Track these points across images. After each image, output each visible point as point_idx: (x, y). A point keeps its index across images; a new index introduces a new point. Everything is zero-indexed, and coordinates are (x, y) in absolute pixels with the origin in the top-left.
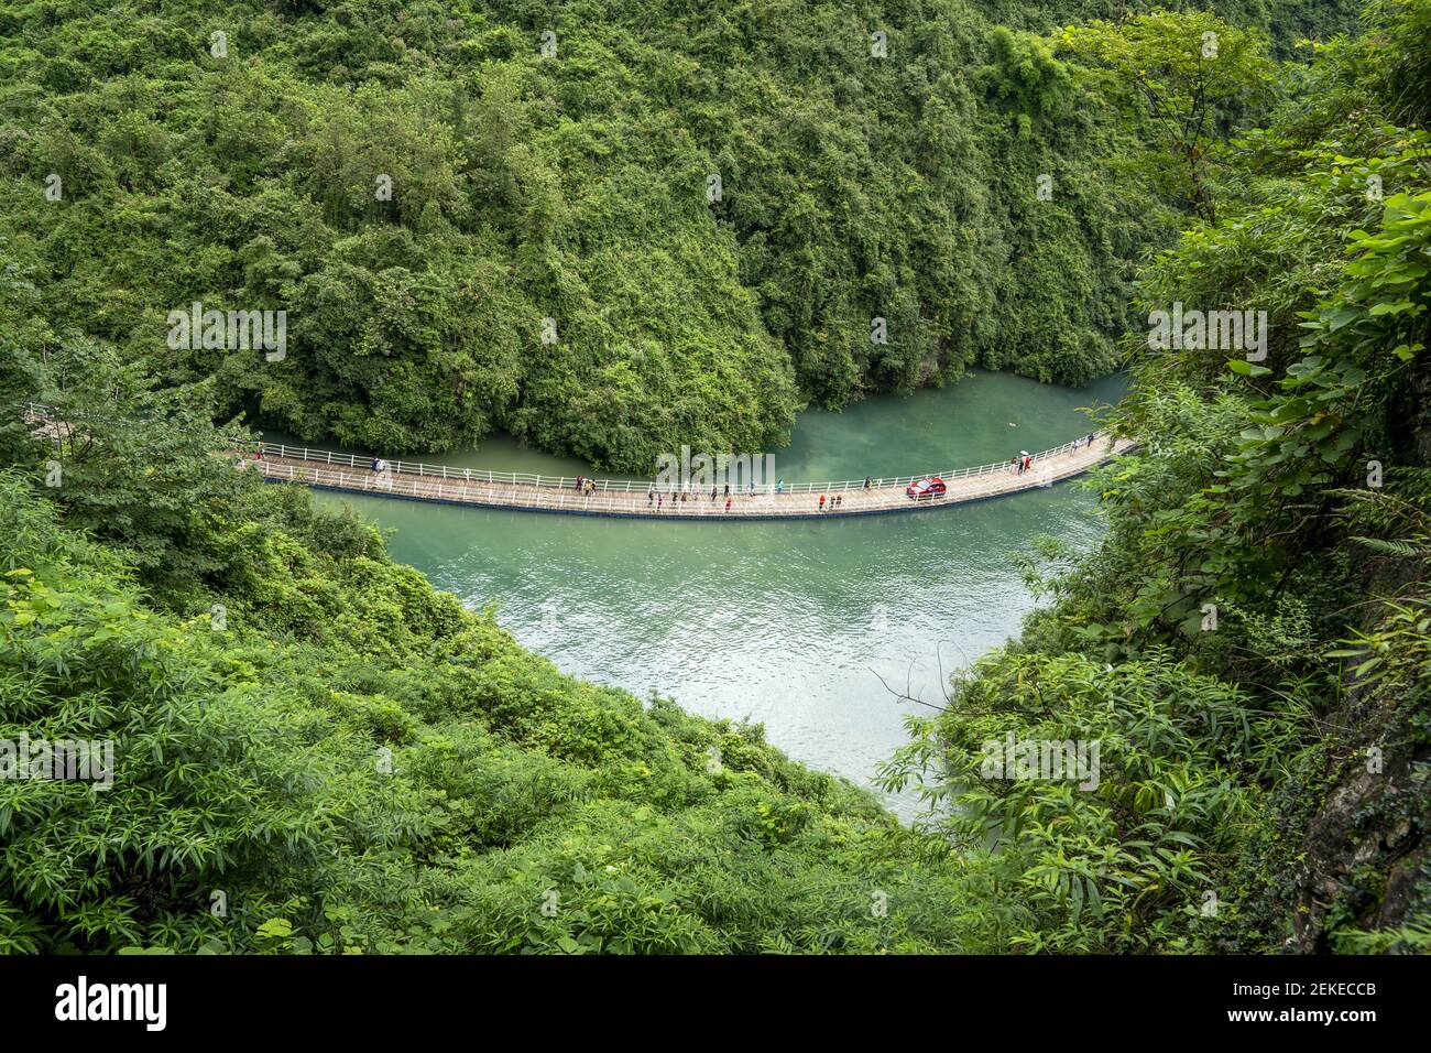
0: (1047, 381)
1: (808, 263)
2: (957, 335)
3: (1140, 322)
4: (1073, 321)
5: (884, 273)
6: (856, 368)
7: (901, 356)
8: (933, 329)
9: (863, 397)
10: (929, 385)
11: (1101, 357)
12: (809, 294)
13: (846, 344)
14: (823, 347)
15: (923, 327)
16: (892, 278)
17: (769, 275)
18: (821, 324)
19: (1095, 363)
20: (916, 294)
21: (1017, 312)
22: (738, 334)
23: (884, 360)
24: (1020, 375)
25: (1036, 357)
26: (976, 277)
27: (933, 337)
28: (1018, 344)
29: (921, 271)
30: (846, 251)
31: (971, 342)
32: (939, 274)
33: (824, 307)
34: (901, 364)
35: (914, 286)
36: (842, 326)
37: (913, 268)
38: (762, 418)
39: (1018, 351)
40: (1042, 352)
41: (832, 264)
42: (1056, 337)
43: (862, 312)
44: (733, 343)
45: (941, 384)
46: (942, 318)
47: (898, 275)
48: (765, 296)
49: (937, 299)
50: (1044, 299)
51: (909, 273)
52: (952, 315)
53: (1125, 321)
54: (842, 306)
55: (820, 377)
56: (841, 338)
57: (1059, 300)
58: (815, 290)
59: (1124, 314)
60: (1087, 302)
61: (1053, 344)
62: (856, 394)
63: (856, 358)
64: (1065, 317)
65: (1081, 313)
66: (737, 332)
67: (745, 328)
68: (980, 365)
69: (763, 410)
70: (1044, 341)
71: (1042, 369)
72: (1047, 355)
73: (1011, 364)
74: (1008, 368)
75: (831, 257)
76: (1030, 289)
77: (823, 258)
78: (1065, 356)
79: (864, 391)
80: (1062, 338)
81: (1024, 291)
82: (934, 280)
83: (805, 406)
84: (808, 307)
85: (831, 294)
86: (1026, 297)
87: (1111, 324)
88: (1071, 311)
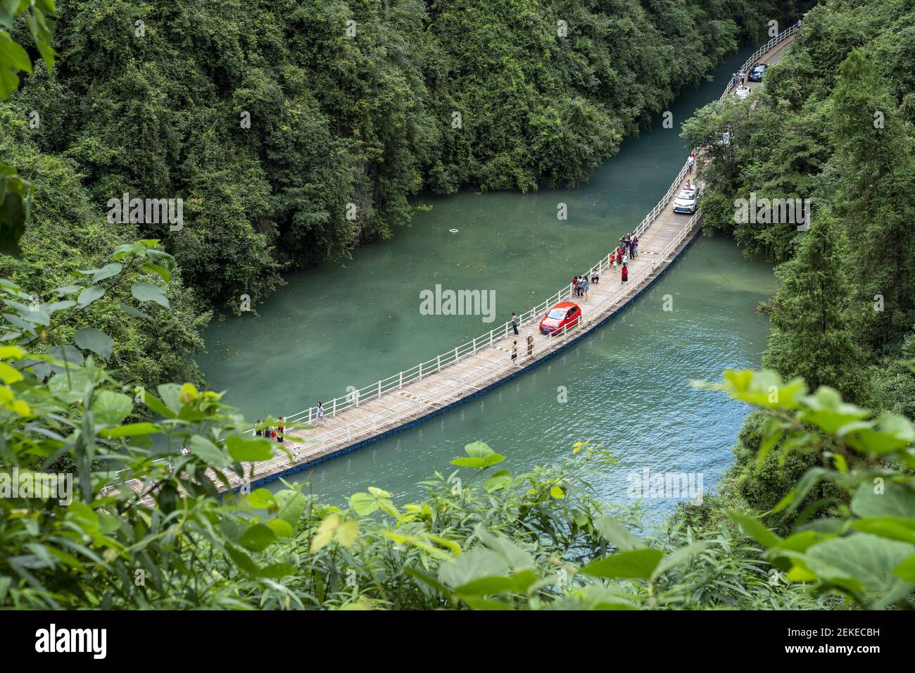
0: (531, 189)
1: (141, 93)
2: (389, 153)
3: (631, 67)
4: (542, 91)
5: (262, 83)
6: (261, 239)
7: (322, 205)
8: (353, 151)
9: (282, 282)
10: (369, 240)
11: (597, 133)
12: (156, 142)
13: (237, 205)
14: (201, 220)
15: (342, 151)
16: (274, 87)
17: (79, 127)
18: (186, 185)
19: (590, 143)
20: (315, 102)
21: (458, 99)
22: (66, 230)
23: (299, 217)
24: (491, 191)
25: (504, 158)
26: (393, 58)
27: (358, 164)
28: (473, 145)
29: (313, 67)
30: (191, 61)
31: (413, 159)
32: (341, 64)
33: (184, 158)
34: (324, 216)
35: (309, 93)
36: (220, 179)
37: (301, 66)
38: (150, 351)
39: (476, 155)
40: (511, 147)
41: (176, 85)
42: (525, 121)
43: (244, 151)
44: (64, 247)
45: (386, 233)
46: (363, 130)
47: (282, 80)
48: (84, 162)
49: (350, 105)
50: (492, 68)
51: (298, 75)
52: (376, 123)
53: (612, 72)
54: (213, 149)
55: (210, 268)
56: (226, 199)
57: (513, 64)
58: (163, 134)
59: (607, 62)
60: (553, 58)
61: (524, 132)
62: (271, 280)
63: (257, 225)
64: (530, 88)
65: (550, 77)
66: (64, 228)
67: (74, 219)
68: (430, 191)
69: (148, 340)
70: (510, 131)
71: (519, 172)
72: (520, 150)
73: (472, 177)
74: (470, 185)
75: (172, 75)
76: (467, 59)
77: (162, 80)
78: (547, 145)
79: (282, 272)
80: (534, 120)
81: (459, 64)
82: (336, 74)
83: (206, 317)
84: (161, 164)
85: (188, 134)
86: (464, 72)
87: (594, 81)
88: (534, 76)
